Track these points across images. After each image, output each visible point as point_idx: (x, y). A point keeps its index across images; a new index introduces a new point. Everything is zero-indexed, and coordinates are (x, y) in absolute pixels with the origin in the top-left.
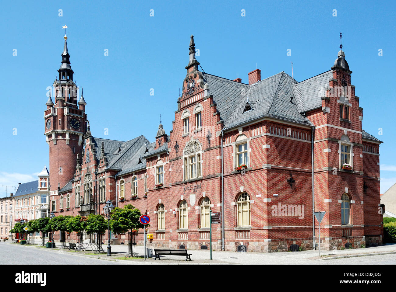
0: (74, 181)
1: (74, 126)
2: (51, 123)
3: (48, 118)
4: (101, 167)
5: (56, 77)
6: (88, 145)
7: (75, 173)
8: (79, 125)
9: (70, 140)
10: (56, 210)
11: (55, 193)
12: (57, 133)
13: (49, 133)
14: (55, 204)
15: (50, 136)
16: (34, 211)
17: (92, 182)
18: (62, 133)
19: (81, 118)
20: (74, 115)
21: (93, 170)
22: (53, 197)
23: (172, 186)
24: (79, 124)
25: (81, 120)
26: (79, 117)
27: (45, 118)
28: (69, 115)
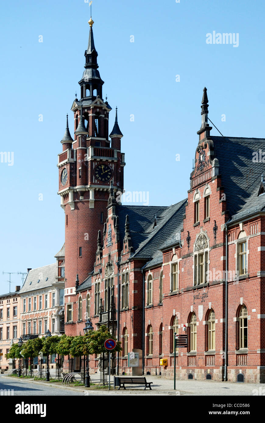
0: (94, 274)
1: (102, 177)
2: (67, 175)
3: (62, 166)
4: (124, 254)
5: (76, 95)
6: (110, 218)
7: (95, 260)
8: (109, 175)
9: (95, 201)
10: (72, 319)
11: (71, 292)
12: (75, 191)
13: (64, 192)
14: (72, 310)
15: (65, 196)
16: (49, 319)
17: (114, 276)
18: (84, 190)
19: (113, 161)
20: (102, 158)
21: (115, 259)
22: (69, 298)
23: (184, 292)
24: (110, 173)
25: (113, 165)
26: (110, 161)
27: (59, 166)
28: (93, 159)
